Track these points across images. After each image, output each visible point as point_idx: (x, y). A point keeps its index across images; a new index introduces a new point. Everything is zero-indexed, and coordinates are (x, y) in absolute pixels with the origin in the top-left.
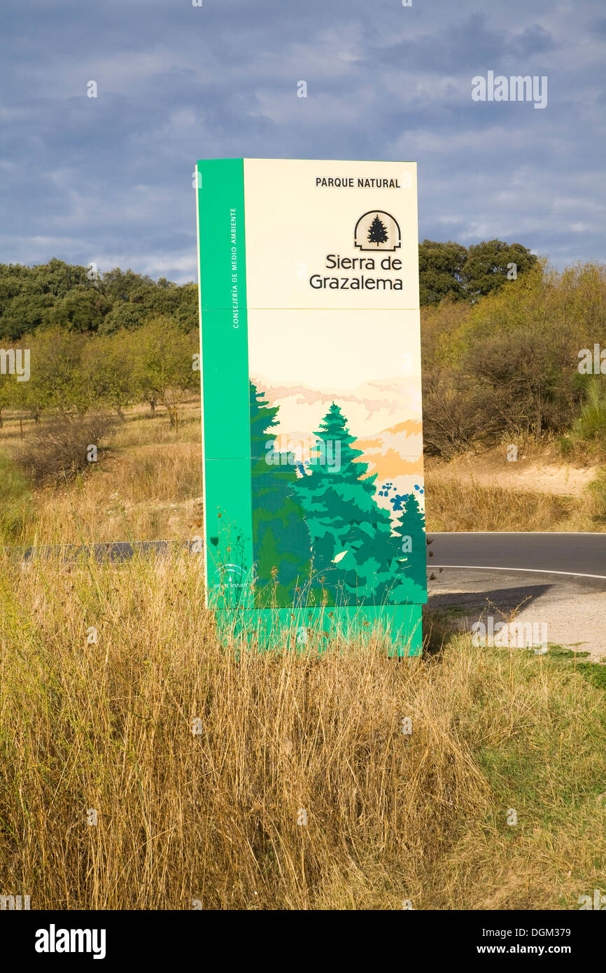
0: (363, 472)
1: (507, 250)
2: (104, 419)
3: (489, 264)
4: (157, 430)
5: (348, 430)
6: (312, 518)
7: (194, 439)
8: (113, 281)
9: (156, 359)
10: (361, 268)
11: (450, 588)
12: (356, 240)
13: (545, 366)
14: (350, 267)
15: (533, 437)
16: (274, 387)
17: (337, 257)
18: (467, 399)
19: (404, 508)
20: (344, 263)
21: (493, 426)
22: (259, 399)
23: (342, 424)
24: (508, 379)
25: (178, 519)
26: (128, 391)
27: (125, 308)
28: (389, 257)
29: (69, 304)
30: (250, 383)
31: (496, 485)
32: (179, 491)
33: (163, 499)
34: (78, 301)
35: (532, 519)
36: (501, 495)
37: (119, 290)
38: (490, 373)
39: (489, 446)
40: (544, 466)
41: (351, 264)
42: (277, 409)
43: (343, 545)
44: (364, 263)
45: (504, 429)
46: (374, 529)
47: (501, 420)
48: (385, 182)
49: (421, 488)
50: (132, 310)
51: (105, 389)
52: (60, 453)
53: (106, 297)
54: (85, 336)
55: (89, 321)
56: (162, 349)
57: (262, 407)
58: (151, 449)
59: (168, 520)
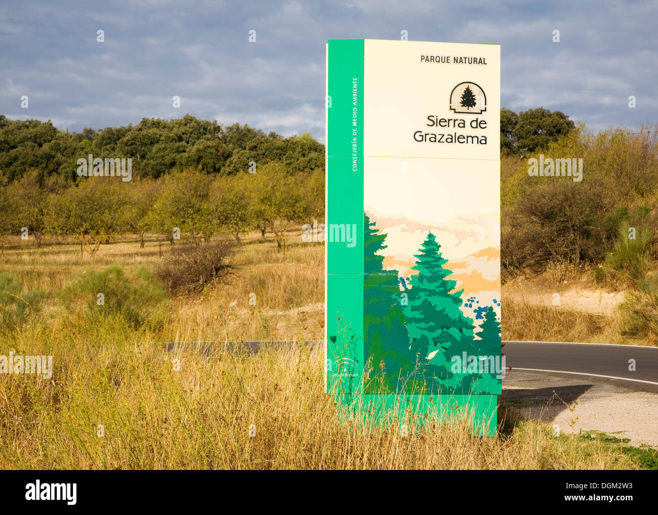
0: (452, 288)
1: (550, 116)
2: (227, 243)
3: (535, 127)
4: (268, 252)
5: (441, 254)
6: (411, 323)
7: (297, 260)
8: (233, 133)
9: (267, 196)
10: (454, 127)
11: (508, 385)
12: (451, 105)
13: (584, 209)
14: (446, 125)
15: (573, 266)
16: (383, 218)
17: (436, 118)
18: (520, 234)
19: (484, 317)
20: (441, 122)
21: (540, 256)
22: (372, 228)
23: (437, 249)
24: (553, 219)
25: (284, 324)
26: (245, 221)
27: (242, 155)
28: (477, 119)
29: (198, 150)
30: (365, 214)
31: (542, 304)
32: (285, 301)
33: (273, 308)
34: (205, 148)
35: (572, 333)
36: (546, 312)
37: (238, 140)
38: (539, 214)
39: (536, 272)
40: (581, 289)
41: (447, 124)
42: (385, 236)
43: (435, 344)
44: (457, 123)
45: (549, 259)
46: (460, 334)
47: (547, 251)
48: (475, 60)
49: (498, 302)
50: (248, 157)
51: (227, 218)
52: (191, 269)
53: (227, 146)
54: (211, 176)
55: (213, 164)
56: (273, 188)
57: (374, 234)
58: (264, 267)
59: (276, 325)
